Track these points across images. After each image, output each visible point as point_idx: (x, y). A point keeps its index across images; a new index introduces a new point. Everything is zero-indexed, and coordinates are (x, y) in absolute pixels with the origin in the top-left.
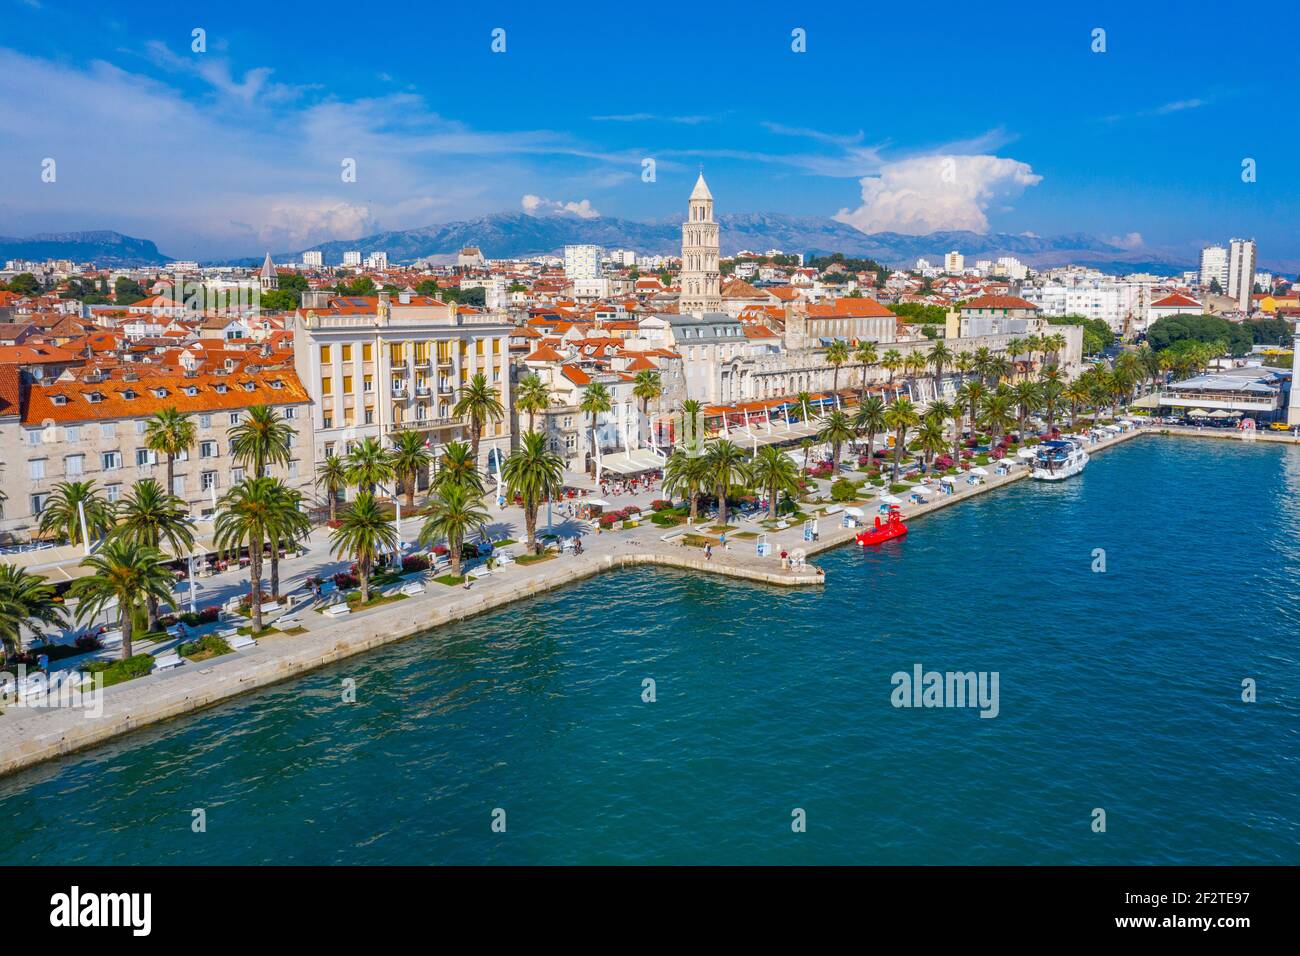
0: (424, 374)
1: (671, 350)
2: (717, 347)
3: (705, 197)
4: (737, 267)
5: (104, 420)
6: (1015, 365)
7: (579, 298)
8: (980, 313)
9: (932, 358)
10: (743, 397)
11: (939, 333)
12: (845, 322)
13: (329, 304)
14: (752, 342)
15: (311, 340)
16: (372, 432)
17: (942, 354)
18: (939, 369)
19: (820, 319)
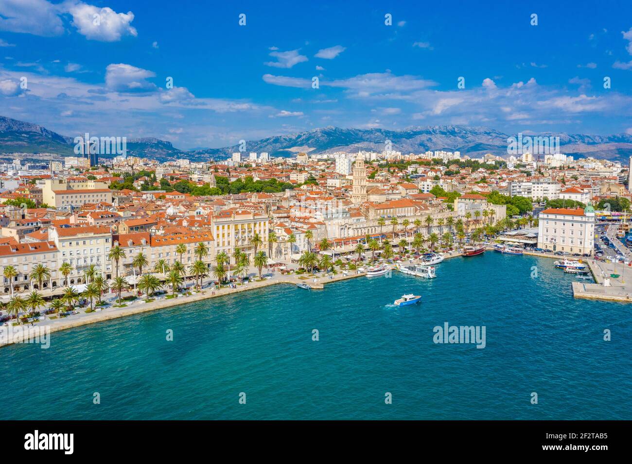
0: (244, 232)
1: (323, 222)
2: (340, 220)
3: (361, 158)
5: (167, 245)
6: (469, 221)
7: (329, 187)
8: (465, 200)
9: (426, 221)
10: (349, 236)
11: (453, 207)
12: (392, 210)
14: (353, 218)
15: (215, 225)
16: (230, 247)
17: (429, 220)
18: (429, 225)
19: (381, 209)
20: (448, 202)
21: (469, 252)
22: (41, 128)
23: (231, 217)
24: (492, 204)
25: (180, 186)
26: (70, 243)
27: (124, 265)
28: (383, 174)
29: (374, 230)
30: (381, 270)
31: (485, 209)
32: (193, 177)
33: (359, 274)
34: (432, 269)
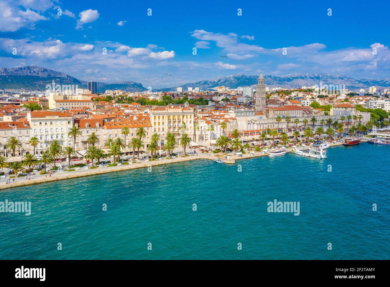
0: (175, 122)
1: (234, 118)
2: (247, 117)
3: (262, 78)
4: (292, 93)
5: (116, 129)
6: (343, 123)
8: (339, 108)
10: (254, 129)
11: (329, 114)
12: (286, 111)
13: (157, 108)
14: (257, 116)
15: (152, 115)
16: (164, 133)
17: (314, 120)
18: (314, 124)
19: (278, 110)
20: (325, 111)
21: (349, 142)
22: (67, 75)
23: (165, 110)
24: (359, 111)
25: (139, 101)
26: (40, 123)
27: (82, 142)
28: (275, 96)
29: (272, 126)
30: (281, 152)
31: (355, 115)
32: (150, 98)
33: (263, 154)
34: (323, 152)
